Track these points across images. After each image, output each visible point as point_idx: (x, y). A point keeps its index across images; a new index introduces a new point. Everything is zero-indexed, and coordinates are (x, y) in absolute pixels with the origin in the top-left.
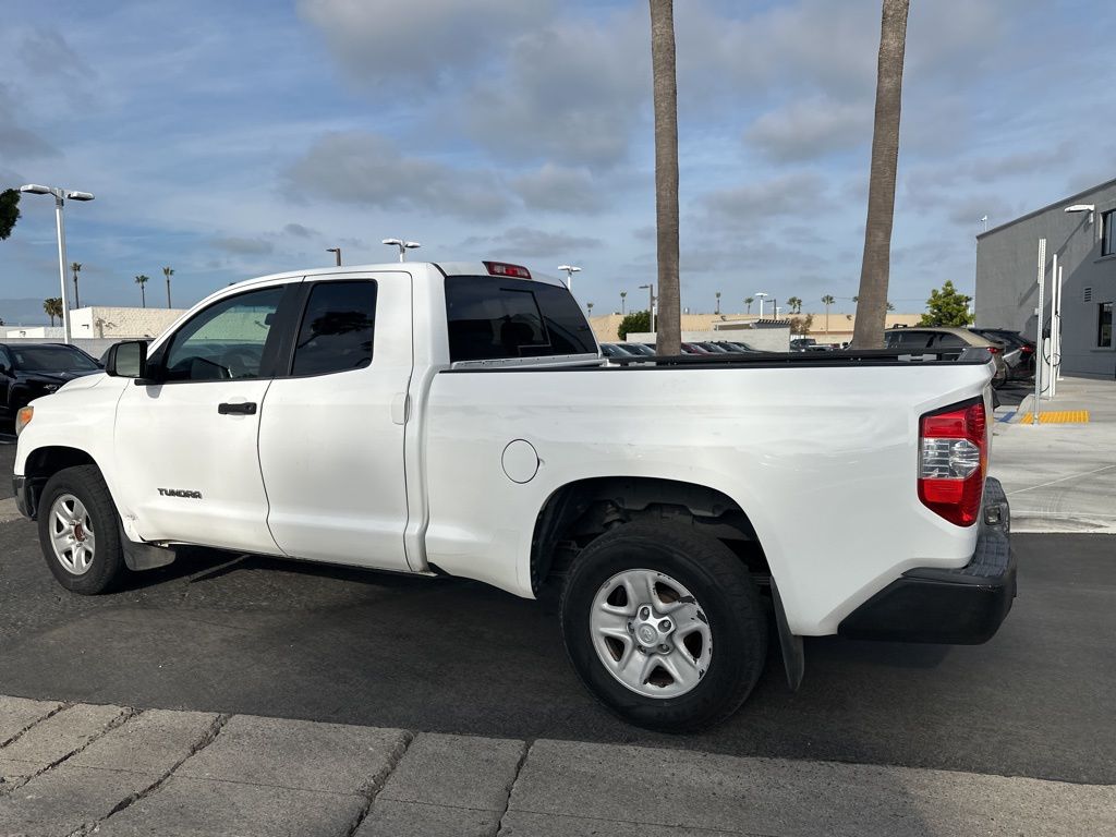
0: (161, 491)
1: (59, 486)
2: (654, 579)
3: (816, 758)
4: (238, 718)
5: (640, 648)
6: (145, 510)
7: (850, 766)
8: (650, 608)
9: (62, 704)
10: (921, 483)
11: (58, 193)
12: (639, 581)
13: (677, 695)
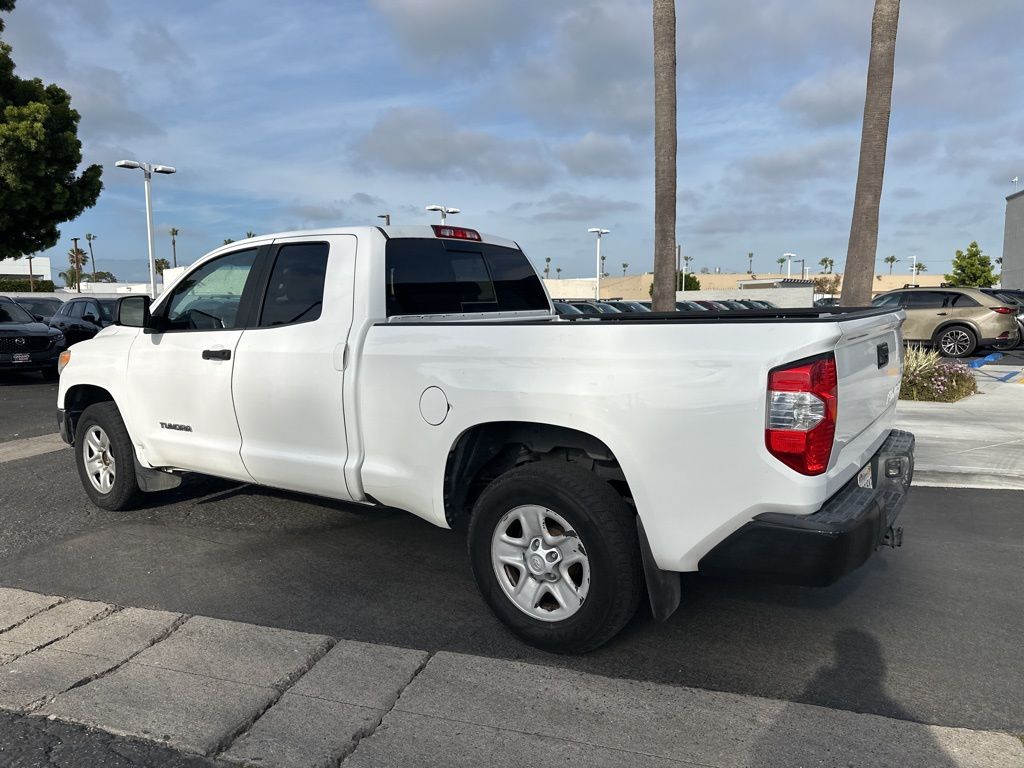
0: (162, 424)
1: (89, 418)
2: (543, 514)
3: (683, 684)
4: (197, 619)
5: (532, 575)
6: (152, 441)
7: (711, 693)
8: (541, 540)
9: (62, 599)
10: (768, 433)
11: (147, 168)
12: (531, 515)
13: (561, 618)
